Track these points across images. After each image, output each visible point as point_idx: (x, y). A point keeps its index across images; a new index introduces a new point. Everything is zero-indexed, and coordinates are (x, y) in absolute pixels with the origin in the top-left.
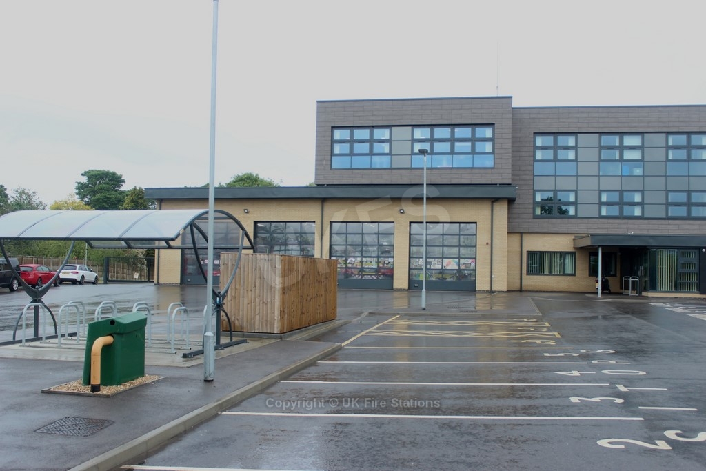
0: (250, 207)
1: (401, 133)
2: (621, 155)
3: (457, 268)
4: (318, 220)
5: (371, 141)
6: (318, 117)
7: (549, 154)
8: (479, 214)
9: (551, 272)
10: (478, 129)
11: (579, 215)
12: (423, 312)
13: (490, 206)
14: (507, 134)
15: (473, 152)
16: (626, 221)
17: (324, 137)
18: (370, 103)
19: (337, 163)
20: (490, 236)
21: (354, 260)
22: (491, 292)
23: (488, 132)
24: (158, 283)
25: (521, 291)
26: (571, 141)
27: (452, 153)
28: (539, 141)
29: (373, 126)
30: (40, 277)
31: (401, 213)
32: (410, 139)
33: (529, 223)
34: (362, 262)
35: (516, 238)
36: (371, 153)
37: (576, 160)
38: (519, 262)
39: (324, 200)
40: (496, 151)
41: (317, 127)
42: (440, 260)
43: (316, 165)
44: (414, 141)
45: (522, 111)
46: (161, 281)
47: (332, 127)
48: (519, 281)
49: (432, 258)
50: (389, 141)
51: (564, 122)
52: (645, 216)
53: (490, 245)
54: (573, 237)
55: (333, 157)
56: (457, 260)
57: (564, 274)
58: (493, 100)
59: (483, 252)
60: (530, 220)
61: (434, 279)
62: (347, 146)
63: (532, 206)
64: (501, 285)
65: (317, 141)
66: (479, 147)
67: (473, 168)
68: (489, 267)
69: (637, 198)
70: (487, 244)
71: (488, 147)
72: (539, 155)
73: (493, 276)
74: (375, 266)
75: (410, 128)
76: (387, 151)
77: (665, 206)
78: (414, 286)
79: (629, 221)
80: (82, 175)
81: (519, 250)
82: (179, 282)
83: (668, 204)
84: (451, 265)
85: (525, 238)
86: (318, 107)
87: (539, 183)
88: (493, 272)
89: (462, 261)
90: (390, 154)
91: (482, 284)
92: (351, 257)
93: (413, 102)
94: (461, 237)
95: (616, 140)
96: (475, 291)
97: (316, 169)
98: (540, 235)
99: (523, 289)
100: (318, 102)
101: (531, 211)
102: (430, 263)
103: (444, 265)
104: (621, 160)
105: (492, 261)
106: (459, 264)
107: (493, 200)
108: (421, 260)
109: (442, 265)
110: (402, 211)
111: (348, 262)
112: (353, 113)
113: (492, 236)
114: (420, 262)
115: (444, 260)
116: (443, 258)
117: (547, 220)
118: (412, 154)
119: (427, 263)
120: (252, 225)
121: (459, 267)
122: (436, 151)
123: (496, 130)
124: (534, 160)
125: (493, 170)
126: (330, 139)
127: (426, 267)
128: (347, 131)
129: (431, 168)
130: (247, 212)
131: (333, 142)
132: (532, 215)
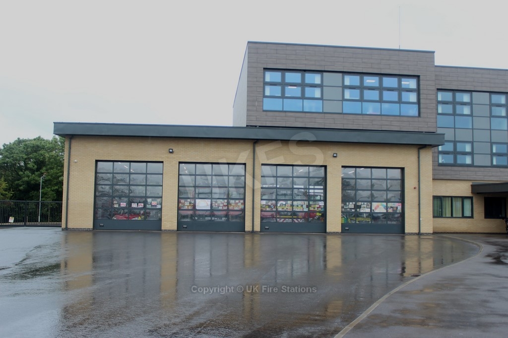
0: (175, 147)
1: (333, 79)
3: (385, 211)
4: (250, 163)
5: (303, 85)
6: (249, 57)
7: (449, 109)
8: (406, 159)
9: (452, 216)
10: (404, 80)
11: (475, 164)
13: (417, 153)
15: (400, 101)
17: (256, 78)
18: (303, 48)
19: (268, 105)
20: (417, 180)
21: (284, 203)
22: (419, 234)
23: (413, 83)
24: (66, 229)
26: (466, 98)
27: (381, 101)
28: (441, 96)
29: (305, 71)
31: (335, 157)
32: (341, 85)
34: (292, 205)
36: (303, 97)
37: (471, 115)
39: (256, 142)
40: (421, 101)
42: (369, 203)
43: (248, 105)
44: (344, 87)
46: (70, 226)
47: (264, 69)
49: (361, 201)
50: (321, 86)
51: (462, 81)
53: (417, 190)
54: (471, 183)
55: (265, 99)
56: (385, 204)
57: (463, 217)
59: (411, 196)
60: (436, 168)
62: (279, 88)
63: (437, 155)
64: (427, 227)
66: (405, 96)
67: (400, 116)
68: (417, 210)
70: (414, 188)
71: (413, 97)
72: (441, 109)
73: (421, 219)
74: (305, 209)
75: (340, 75)
76: (318, 96)
78: (346, 229)
82: (91, 227)
84: (379, 208)
86: (249, 48)
89: (390, 205)
90: (321, 99)
91: (410, 226)
92: (281, 200)
93: (345, 50)
94: (388, 181)
95: (503, 99)
96: (404, 233)
97: (248, 110)
98: (444, 182)
100: (249, 42)
101: (436, 159)
102: (360, 207)
103: (373, 208)
105: (419, 204)
106: (387, 208)
107: (419, 147)
108: (351, 203)
109: (371, 208)
110: (335, 155)
111: (279, 205)
112: (285, 55)
113: (419, 181)
114: (350, 205)
115: (373, 203)
116: (371, 202)
117: (450, 168)
118: (344, 100)
119: (357, 207)
120: (177, 166)
121: (387, 211)
122: (365, 98)
123: (421, 82)
124: (437, 113)
125: (420, 119)
126: (262, 80)
127: (356, 210)
128: (279, 74)
129: (362, 115)
130: (172, 152)
131: (264, 83)
132: (437, 163)
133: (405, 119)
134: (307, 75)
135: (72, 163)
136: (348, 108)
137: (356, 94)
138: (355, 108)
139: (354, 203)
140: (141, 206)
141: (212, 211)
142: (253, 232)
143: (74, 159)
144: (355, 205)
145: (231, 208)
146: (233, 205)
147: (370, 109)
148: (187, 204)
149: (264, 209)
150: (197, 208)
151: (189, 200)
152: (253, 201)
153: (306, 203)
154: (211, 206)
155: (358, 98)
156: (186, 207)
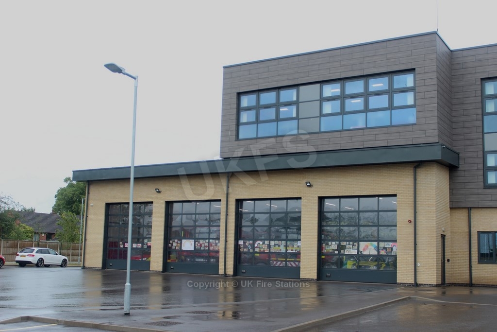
0: (162, 186)
1: (309, 93)
3: (376, 253)
4: (223, 199)
5: (278, 105)
6: (224, 84)
10: (397, 78)
13: (412, 173)
14: (432, 80)
15: (391, 107)
17: (230, 104)
19: (245, 132)
20: (413, 211)
21: (261, 243)
22: (416, 285)
23: (409, 80)
24: (84, 267)
25: (470, 285)
27: (366, 110)
28: (490, 88)
29: (280, 88)
31: (308, 186)
32: (319, 98)
33: (478, 194)
34: (269, 246)
35: (462, 215)
36: (278, 119)
38: (467, 246)
39: (230, 175)
41: (223, 94)
42: (355, 243)
43: (222, 136)
44: (323, 100)
45: (465, 53)
46: (87, 265)
47: (239, 94)
48: (468, 272)
49: (346, 241)
50: (297, 103)
53: (413, 224)
55: (241, 128)
56: (376, 244)
58: (413, 39)
60: (480, 191)
61: (355, 267)
62: (253, 113)
63: (482, 172)
64: (430, 276)
65: (223, 110)
66: (399, 99)
67: (391, 126)
68: (413, 252)
70: (410, 222)
71: (410, 99)
72: (490, 106)
73: (419, 264)
74: (283, 250)
75: (318, 85)
76: (294, 115)
78: (323, 275)
81: (467, 230)
82: (101, 266)
84: (369, 249)
85: (473, 212)
86: (225, 74)
87: (491, 143)
88: (418, 259)
89: (382, 245)
90: (297, 118)
91: (404, 275)
92: (259, 240)
93: (321, 55)
94: (380, 213)
96: (396, 283)
97: (222, 142)
99: (474, 282)
100: (225, 68)
101: (481, 179)
102: (344, 248)
103: (361, 249)
105: (415, 244)
106: (378, 249)
107: (416, 164)
108: (334, 243)
109: (358, 249)
110: (308, 184)
111: (256, 246)
112: (257, 75)
113: (415, 212)
114: (332, 245)
115: (360, 243)
116: (359, 241)
118: (322, 115)
119: (341, 248)
120: (163, 206)
121: (379, 252)
122: (347, 110)
123: (417, 76)
124: (484, 113)
125: (414, 127)
126: (235, 106)
127: (340, 252)
128: (253, 97)
129: (343, 130)
130: (159, 192)
131: (239, 109)
132: (482, 184)
133: (394, 130)
134: (283, 93)
136: (327, 124)
137: (336, 106)
138: (335, 123)
139: (337, 243)
140: (139, 247)
141: (196, 253)
144: (339, 245)
145: (211, 248)
146: (213, 245)
147: (359, 121)
148: (175, 244)
149: (242, 250)
150: (184, 248)
151: (176, 240)
152: (226, 241)
153: (284, 243)
154: (195, 247)
155: (338, 110)
156: (174, 248)
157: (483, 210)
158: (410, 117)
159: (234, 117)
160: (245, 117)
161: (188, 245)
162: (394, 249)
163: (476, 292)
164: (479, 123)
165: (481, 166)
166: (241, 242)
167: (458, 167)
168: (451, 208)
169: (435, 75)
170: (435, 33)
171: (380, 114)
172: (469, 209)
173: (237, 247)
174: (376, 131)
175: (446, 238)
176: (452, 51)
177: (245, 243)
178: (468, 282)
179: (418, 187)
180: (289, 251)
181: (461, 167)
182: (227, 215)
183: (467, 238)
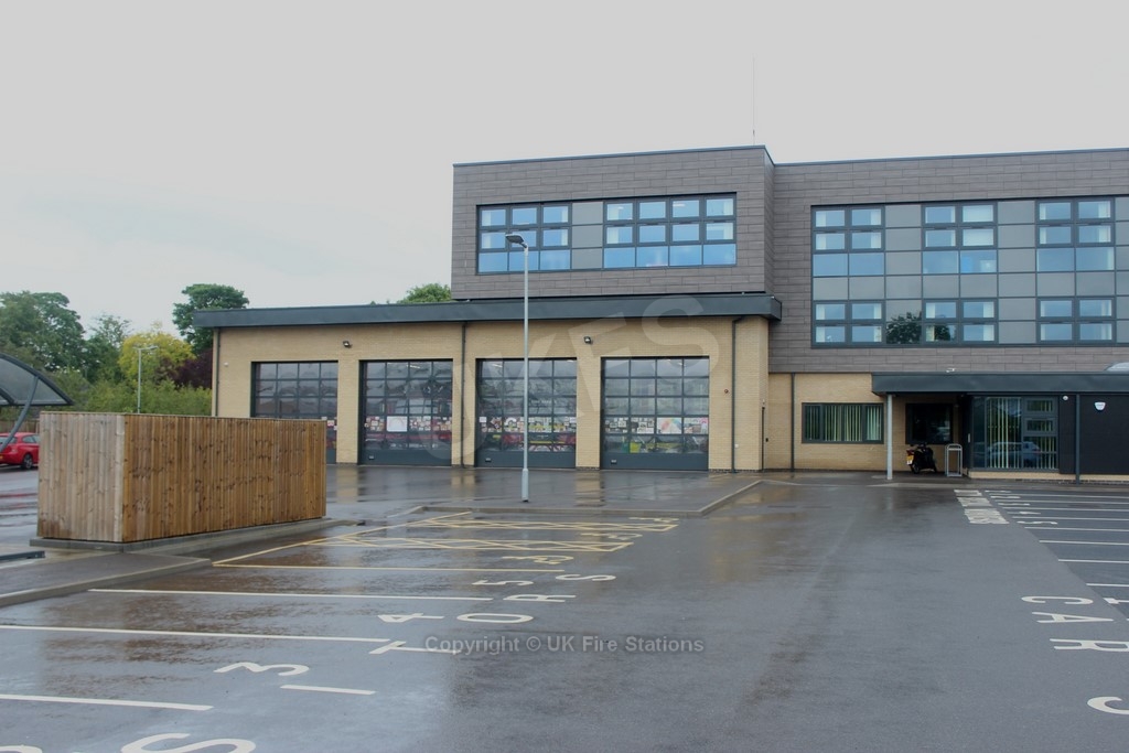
0: (353, 338)
1: (588, 213)
2: (959, 239)
3: (680, 432)
4: (457, 357)
5: (540, 227)
6: (455, 190)
7: (838, 241)
9: (843, 438)
10: (710, 202)
12: (524, 506)
13: (731, 330)
14: (757, 208)
15: (703, 241)
16: (968, 350)
17: (466, 222)
18: (536, 166)
19: (488, 263)
20: (730, 379)
21: (515, 420)
22: (734, 471)
23: (726, 207)
25: (792, 469)
26: (874, 218)
27: (669, 242)
28: (822, 219)
29: (542, 203)
30: (29, 453)
31: (587, 342)
32: (602, 222)
33: (805, 356)
35: (784, 382)
36: (540, 247)
37: (882, 250)
38: (788, 422)
39: (465, 325)
40: (739, 238)
41: (455, 206)
42: (651, 419)
44: (607, 224)
45: (791, 170)
47: (479, 207)
48: (789, 454)
49: (639, 416)
50: (568, 226)
51: (861, 187)
52: (1001, 342)
53: (730, 394)
55: (480, 255)
56: (679, 420)
57: (865, 441)
58: (734, 153)
59: (718, 404)
60: (807, 352)
61: (646, 451)
62: (501, 236)
63: (809, 328)
64: (749, 460)
65: (454, 229)
66: (713, 230)
67: (702, 266)
68: (729, 430)
69: (988, 311)
70: (727, 392)
71: (727, 231)
72: (822, 242)
73: (736, 446)
74: (548, 430)
75: (601, 204)
76: (565, 242)
77: (1034, 323)
78: (609, 462)
79: (973, 349)
80: (183, 292)
81: (789, 401)
83: (1040, 321)
84: (670, 426)
85: (799, 380)
86: (456, 175)
87: (821, 289)
88: (736, 438)
89: (687, 421)
90: (569, 247)
91: (718, 459)
92: (512, 416)
94: (686, 380)
95: (950, 214)
96: (707, 470)
98: (825, 377)
99: (796, 466)
100: (455, 166)
101: (808, 336)
102: (637, 425)
103: (658, 428)
104: (960, 247)
105: (733, 420)
106: (682, 426)
107: (734, 319)
108: (621, 419)
109: (655, 427)
110: (588, 340)
111: (506, 424)
112: (509, 181)
113: (733, 380)
114: (620, 423)
115: (658, 419)
116: (656, 415)
117: (834, 351)
118: (605, 246)
119: (631, 425)
120: (357, 367)
121: (683, 431)
122: (642, 240)
123: (738, 203)
124: (814, 252)
125: (734, 269)
126: (474, 224)
127: (630, 430)
128: (502, 212)
129: (635, 269)
130: (349, 346)
131: (479, 229)
132: (809, 342)
133: (706, 271)
134: (547, 210)
135: (222, 368)
136: (613, 259)
137: (626, 234)
138: (624, 258)
139: (626, 419)
141: (411, 435)
142: (463, 466)
143: (225, 362)
144: (629, 423)
145: (436, 428)
147: (658, 257)
148: (374, 424)
149: (484, 430)
150: (389, 429)
151: (377, 418)
152: (463, 418)
153: (549, 419)
154: (409, 427)
155: (630, 241)
156: (373, 428)
157: (810, 375)
158: (728, 255)
159: (474, 240)
160: (488, 241)
161: (396, 424)
162: (704, 426)
163: (798, 476)
164: (807, 264)
165: (808, 320)
166: (483, 420)
167: (780, 320)
168: (770, 373)
169: (762, 204)
170: (763, 148)
171: (687, 249)
172: (793, 374)
173: (478, 425)
174: (684, 272)
175: (766, 410)
176: (775, 165)
177: (489, 420)
178: (788, 466)
179: (738, 347)
180: (557, 431)
181: (784, 320)
182: (463, 381)
183: (789, 411)
